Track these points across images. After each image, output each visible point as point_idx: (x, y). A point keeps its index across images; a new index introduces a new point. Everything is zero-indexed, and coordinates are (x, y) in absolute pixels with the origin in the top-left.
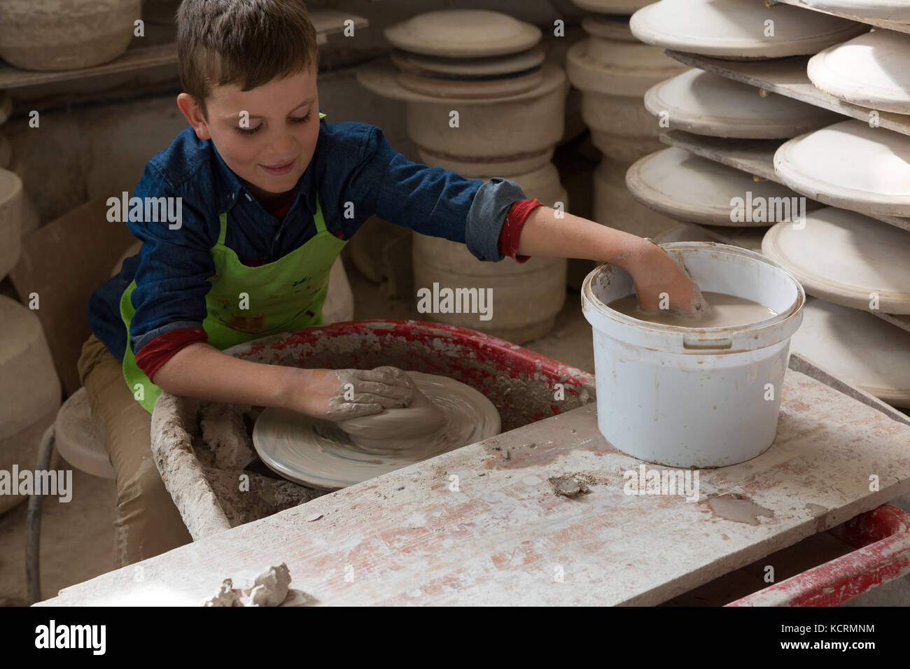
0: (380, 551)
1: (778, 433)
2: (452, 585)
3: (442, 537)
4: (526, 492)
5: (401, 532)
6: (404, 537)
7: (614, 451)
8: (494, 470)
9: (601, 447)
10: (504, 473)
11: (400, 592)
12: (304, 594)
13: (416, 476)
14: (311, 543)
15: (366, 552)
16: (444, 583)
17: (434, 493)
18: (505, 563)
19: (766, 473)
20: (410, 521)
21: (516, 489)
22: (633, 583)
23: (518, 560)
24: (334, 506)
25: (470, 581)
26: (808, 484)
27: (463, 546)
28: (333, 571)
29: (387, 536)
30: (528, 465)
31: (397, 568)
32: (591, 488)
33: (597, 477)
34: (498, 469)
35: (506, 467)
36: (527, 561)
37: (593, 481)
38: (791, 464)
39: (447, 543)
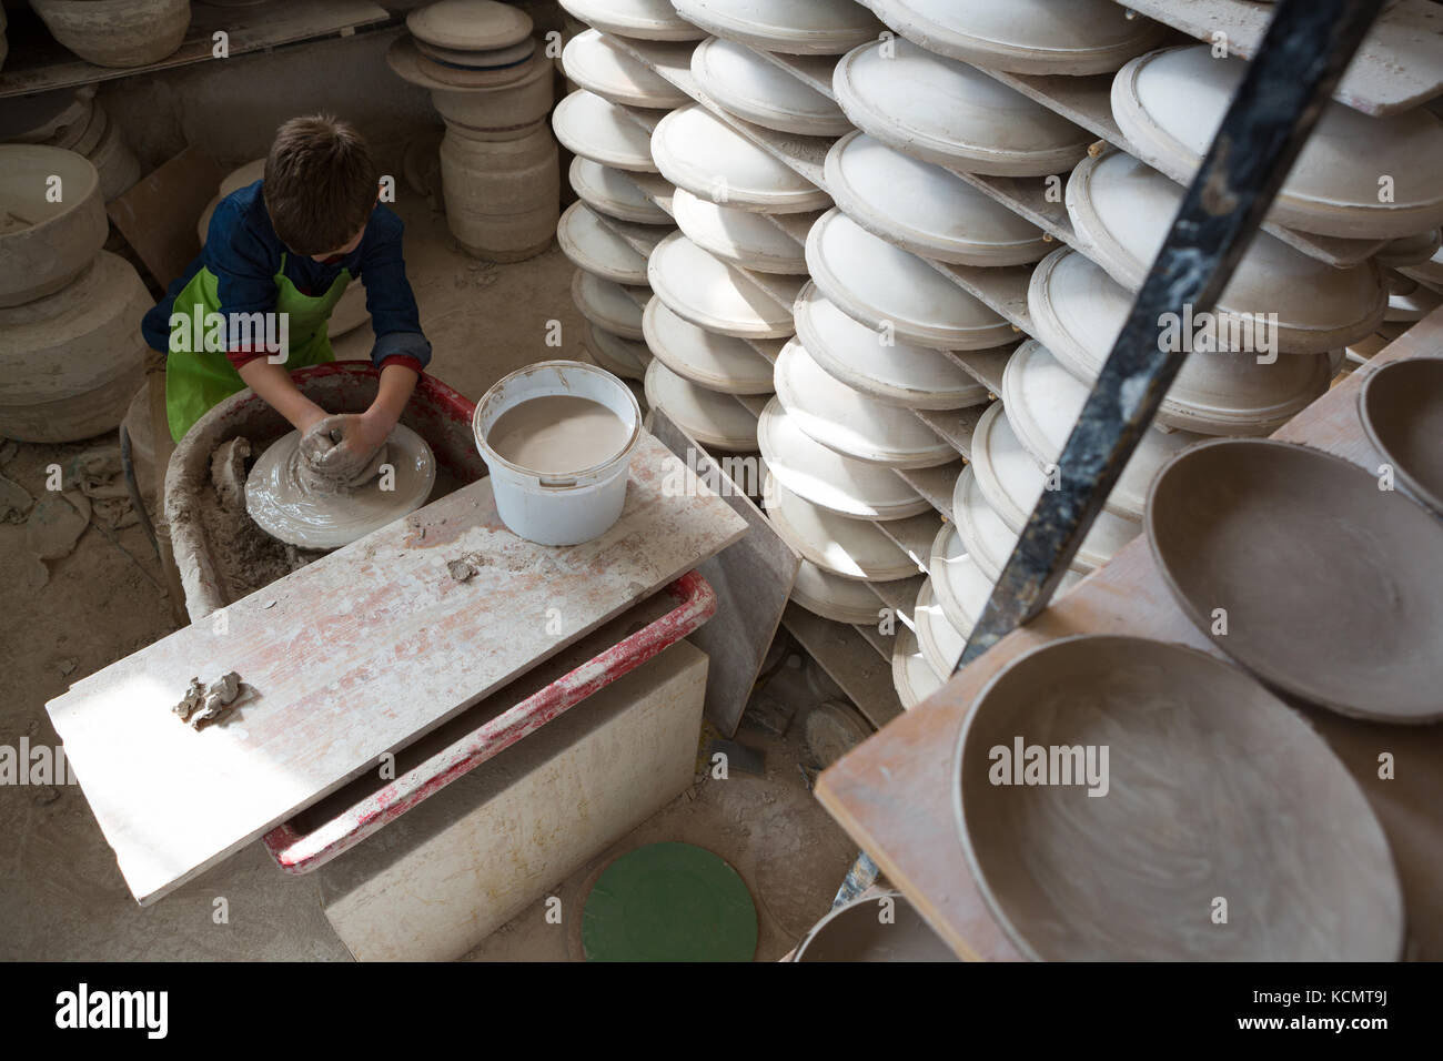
0: (313, 642)
1: (625, 506)
2: (362, 678)
3: (361, 625)
4: (431, 574)
5: (332, 620)
6: (334, 626)
7: (504, 528)
8: (411, 550)
9: (495, 523)
10: (419, 552)
11: (322, 685)
12: (252, 688)
13: (351, 557)
14: (264, 632)
15: (304, 642)
16: (357, 675)
17: (363, 576)
18: (404, 653)
19: (608, 550)
20: (341, 607)
21: (425, 571)
22: (493, 671)
23: (413, 650)
24: (287, 591)
25: (376, 672)
26: (635, 561)
27: (376, 635)
28: (277, 663)
29: (321, 625)
30: (438, 544)
31: (323, 659)
32: (480, 569)
33: (485, 557)
34: (414, 549)
35: (421, 546)
36: (420, 650)
37: (482, 562)
38: (629, 539)
39: (365, 631)
